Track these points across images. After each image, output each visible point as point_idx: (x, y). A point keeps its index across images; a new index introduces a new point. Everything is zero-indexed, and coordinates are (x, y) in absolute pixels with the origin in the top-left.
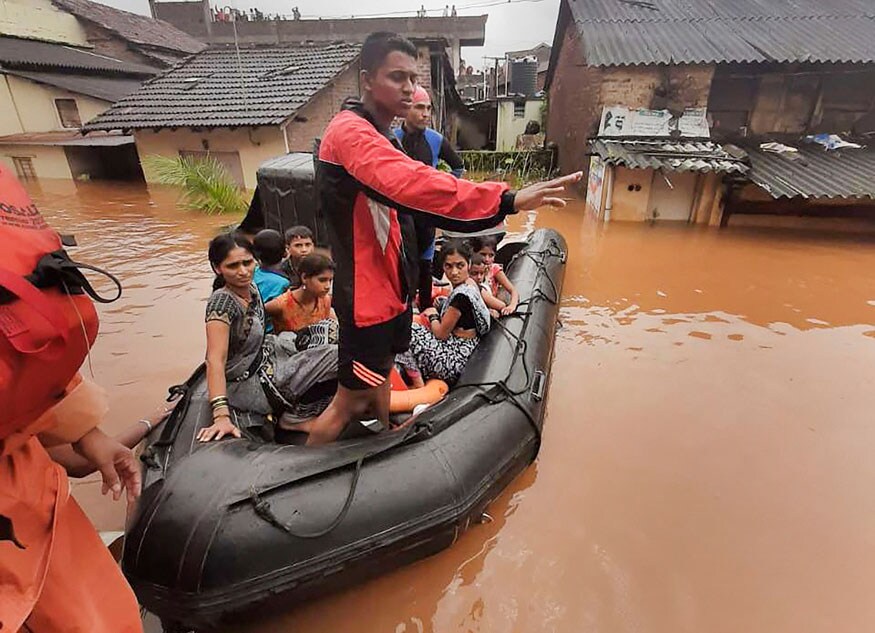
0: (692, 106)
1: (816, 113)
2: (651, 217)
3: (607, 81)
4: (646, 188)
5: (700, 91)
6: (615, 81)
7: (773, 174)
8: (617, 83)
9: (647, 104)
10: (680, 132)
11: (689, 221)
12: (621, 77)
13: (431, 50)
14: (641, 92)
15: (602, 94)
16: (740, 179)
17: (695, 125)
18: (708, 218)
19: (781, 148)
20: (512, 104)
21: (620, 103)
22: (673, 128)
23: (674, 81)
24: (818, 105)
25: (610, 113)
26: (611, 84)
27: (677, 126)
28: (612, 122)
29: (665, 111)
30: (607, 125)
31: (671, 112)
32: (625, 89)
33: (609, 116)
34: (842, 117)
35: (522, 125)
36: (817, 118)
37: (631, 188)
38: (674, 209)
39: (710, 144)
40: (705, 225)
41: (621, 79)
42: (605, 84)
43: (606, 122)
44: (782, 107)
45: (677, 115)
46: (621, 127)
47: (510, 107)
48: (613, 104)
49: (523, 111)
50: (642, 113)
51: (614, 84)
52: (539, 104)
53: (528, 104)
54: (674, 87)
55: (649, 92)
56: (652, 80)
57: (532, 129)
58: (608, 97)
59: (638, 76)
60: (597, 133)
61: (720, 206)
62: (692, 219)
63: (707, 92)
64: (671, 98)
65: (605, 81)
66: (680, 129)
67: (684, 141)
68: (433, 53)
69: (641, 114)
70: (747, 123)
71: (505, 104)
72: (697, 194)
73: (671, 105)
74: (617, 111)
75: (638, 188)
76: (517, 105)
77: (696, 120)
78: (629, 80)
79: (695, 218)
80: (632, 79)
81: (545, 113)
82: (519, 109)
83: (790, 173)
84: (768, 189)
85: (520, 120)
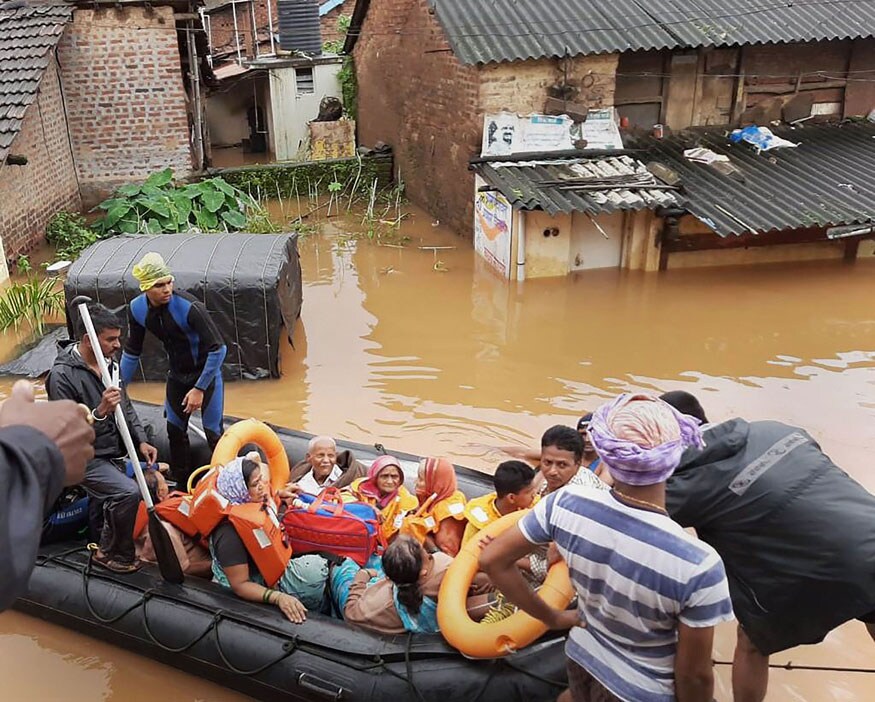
0: (597, 106)
1: (739, 99)
2: (575, 268)
3: (488, 81)
4: (565, 231)
5: (602, 86)
6: (496, 80)
7: (711, 200)
8: (499, 83)
9: (540, 108)
10: (586, 143)
11: (619, 267)
12: (503, 74)
13: (176, 11)
14: (530, 92)
15: (481, 99)
16: (676, 210)
17: (602, 131)
18: (643, 263)
19: (710, 157)
20: (291, 72)
21: (506, 109)
22: (577, 137)
23: (571, 76)
24: (740, 90)
25: (493, 123)
26: (492, 85)
27: (581, 135)
28: (498, 135)
29: (564, 117)
30: (492, 140)
31: (572, 116)
32: (510, 90)
33: (493, 128)
34: (768, 104)
35: (312, 104)
36: (740, 104)
37: (547, 233)
38: (601, 254)
39: (627, 160)
40: (641, 271)
41: (504, 77)
42: (485, 85)
43: (490, 135)
44: (700, 93)
45: (579, 120)
46: (509, 141)
47: (288, 76)
48: (496, 111)
49: (312, 81)
50: (535, 120)
51: (495, 84)
52: (336, 69)
53: (318, 71)
54: (572, 83)
55: (542, 93)
56: (543, 77)
57: (330, 112)
58: (488, 103)
59: (525, 73)
60: (480, 152)
61: (656, 246)
62: (623, 265)
63: (612, 87)
64: (569, 98)
65: (482, 82)
66: (584, 138)
67: (594, 156)
68: (180, 16)
69: (533, 122)
70: (661, 120)
71: (280, 72)
72: (627, 230)
73: (571, 107)
74: (503, 120)
75: (556, 232)
76: (299, 72)
77: (603, 124)
78: (513, 79)
79: (628, 262)
80: (517, 77)
81: (349, 85)
82: (304, 78)
83: (728, 196)
84: (712, 225)
85: (306, 95)
